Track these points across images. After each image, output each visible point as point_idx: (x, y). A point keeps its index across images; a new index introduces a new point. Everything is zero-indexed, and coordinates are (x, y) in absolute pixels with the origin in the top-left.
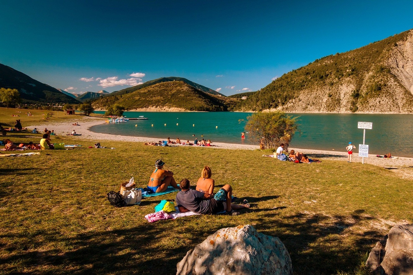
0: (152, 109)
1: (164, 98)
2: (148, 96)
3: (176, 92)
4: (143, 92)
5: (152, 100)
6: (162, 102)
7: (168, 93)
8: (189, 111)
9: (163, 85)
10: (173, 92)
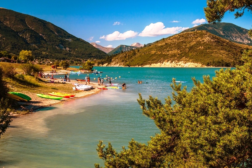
0: (167, 64)
1: (181, 51)
2: (165, 50)
3: (195, 44)
4: (161, 45)
5: (168, 54)
6: (178, 56)
7: (186, 45)
8: (206, 67)
9: (183, 36)
10: (192, 44)
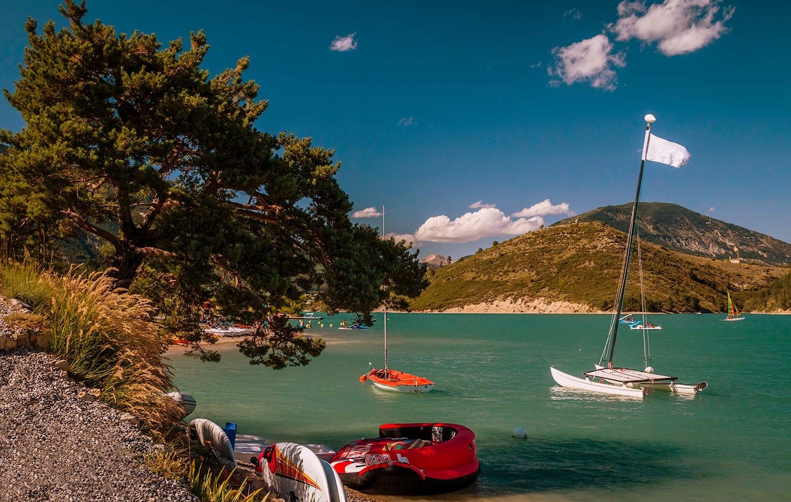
0: (504, 306)
1: (537, 274)
2: (498, 270)
3: (573, 257)
4: (488, 257)
5: (507, 281)
6: (530, 285)
7: (552, 259)
8: (600, 312)
9: (543, 236)
10: (567, 255)
